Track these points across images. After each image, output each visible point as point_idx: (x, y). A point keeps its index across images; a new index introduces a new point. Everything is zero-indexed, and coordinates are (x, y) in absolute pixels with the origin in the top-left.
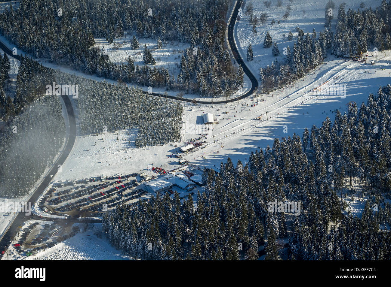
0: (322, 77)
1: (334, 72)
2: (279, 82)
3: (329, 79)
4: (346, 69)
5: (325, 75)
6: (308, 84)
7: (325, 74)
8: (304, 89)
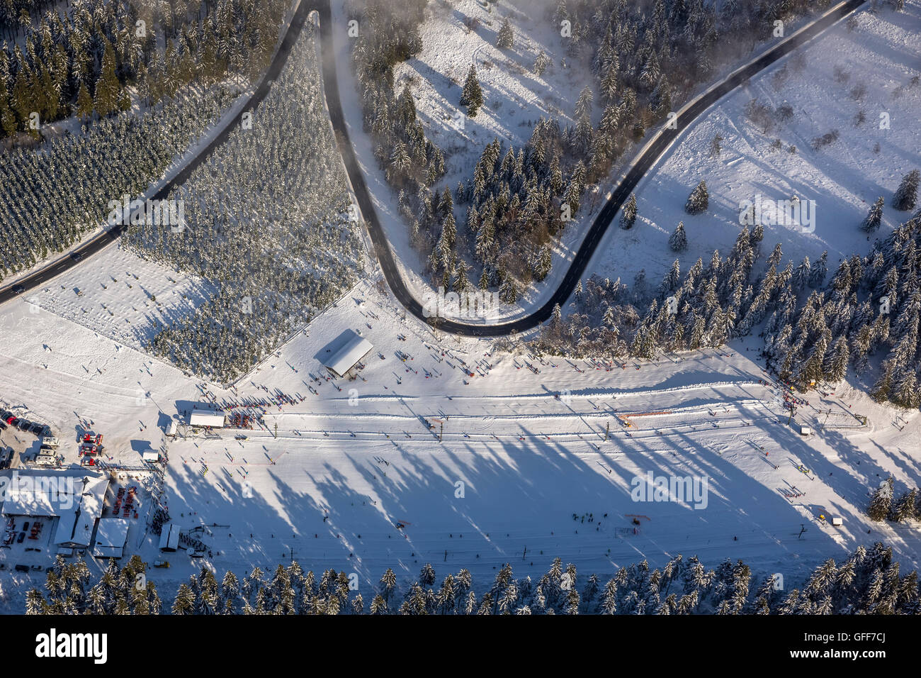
0: (674, 391)
1: (711, 395)
2: (583, 342)
3: (679, 406)
4: (738, 406)
5: (684, 389)
6: (632, 386)
7: (687, 384)
8: (609, 396)
